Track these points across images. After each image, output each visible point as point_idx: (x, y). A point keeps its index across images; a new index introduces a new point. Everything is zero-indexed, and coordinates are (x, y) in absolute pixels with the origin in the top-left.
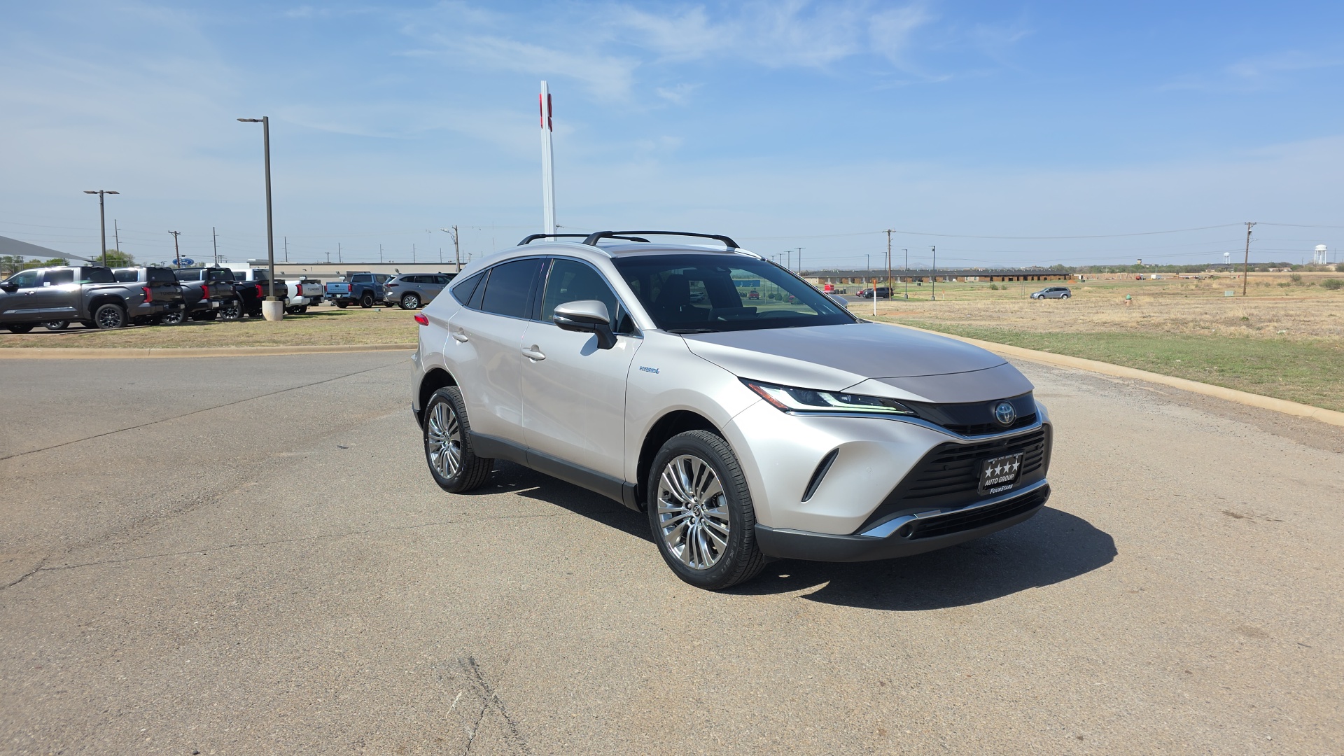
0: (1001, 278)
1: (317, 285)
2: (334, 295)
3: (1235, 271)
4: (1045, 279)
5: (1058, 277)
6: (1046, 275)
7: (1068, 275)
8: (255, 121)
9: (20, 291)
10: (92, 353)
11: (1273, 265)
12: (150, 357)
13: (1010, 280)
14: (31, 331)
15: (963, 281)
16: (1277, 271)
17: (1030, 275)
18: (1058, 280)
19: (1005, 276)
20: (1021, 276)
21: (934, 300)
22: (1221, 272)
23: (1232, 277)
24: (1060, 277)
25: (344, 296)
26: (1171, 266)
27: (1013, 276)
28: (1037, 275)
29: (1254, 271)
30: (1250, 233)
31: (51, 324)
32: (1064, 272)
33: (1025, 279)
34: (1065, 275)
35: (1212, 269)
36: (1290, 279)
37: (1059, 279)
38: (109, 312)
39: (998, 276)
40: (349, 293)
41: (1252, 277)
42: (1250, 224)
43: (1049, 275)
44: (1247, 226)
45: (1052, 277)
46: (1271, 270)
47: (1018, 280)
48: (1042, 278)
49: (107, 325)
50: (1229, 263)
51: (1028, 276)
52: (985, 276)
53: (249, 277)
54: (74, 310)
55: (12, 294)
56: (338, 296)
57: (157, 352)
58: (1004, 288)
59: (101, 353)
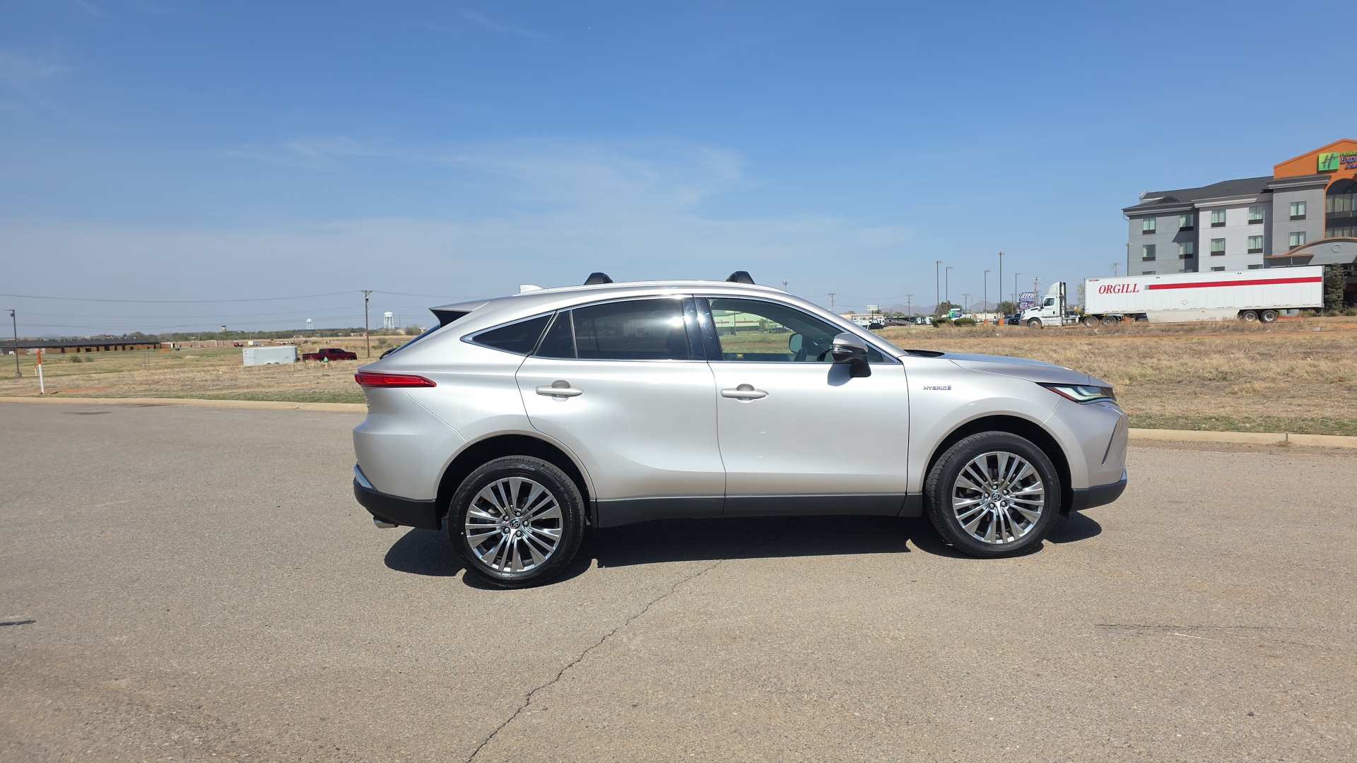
0: (76, 349)
3: (322, 336)
4: (132, 348)
5: (146, 346)
6: (132, 344)
7: (158, 343)
11: (353, 331)
13: (88, 350)
15: (25, 354)
16: (357, 336)
17: (112, 345)
18: (147, 350)
19: (81, 346)
20: (101, 345)
21: (21, 377)
22: (309, 337)
23: (325, 342)
24: (149, 346)
26: (260, 332)
27: (91, 346)
28: (120, 345)
29: (338, 336)
30: (367, 300)
32: (153, 341)
33: (107, 348)
34: (155, 344)
35: (301, 334)
36: (377, 342)
37: (148, 348)
39: (71, 347)
42: (366, 291)
43: (135, 344)
44: (364, 294)
45: (140, 346)
46: (352, 335)
47: (98, 350)
48: (127, 347)
50: (312, 329)
51: (109, 345)
52: (54, 347)
58: (89, 360)
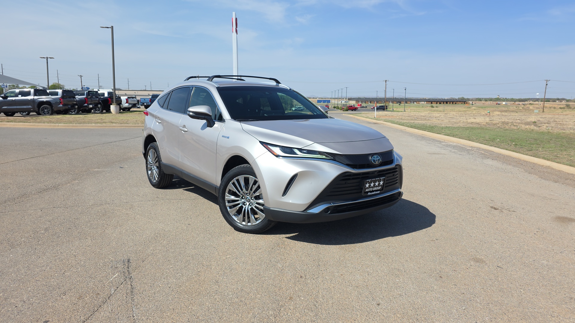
0: (436, 103)
1: (134, 99)
2: (143, 103)
3: (541, 102)
4: (456, 103)
5: (461, 102)
6: (456, 102)
7: (466, 102)
8: (107, 28)
9: (9, 98)
10: (34, 125)
11: (558, 99)
12: (59, 127)
13: (440, 103)
14: (14, 116)
15: (419, 103)
16: (560, 102)
17: (449, 102)
18: (461, 104)
19: (438, 102)
20: (445, 102)
21: (405, 111)
22: (535, 102)
23: (539, 104)
24: (462, 102)
25: (148, 104)
26: (512, 99)
27: (441, 102)
28: (452, 102)
29: (549, 102)
30: (547, 84)
31: (23, 113)
32: (464, 100)
33: (447, 103)
34: (464, 102)
35: (531, 100)
36: (565, 106)
37: (462, 103)
38: (46, 108)
39: (435, 102)
40: (150, 103)
41: (547, 104)
42: (547, 80)
43: (457, 102)
44: (546, 81)
45: (459, 102)
46: (557, 101)
47: (444, 103)
48: (454, 103)
49: (44, 114)
50: (539, 98)
51: (448, 102)
52: (429, 102)
53: (106, 95)
54: (31, 107)
55: (5, 100)
56: (145, 104)
57: (61, 126)
58: (437, 107)
59: (38, 126)
